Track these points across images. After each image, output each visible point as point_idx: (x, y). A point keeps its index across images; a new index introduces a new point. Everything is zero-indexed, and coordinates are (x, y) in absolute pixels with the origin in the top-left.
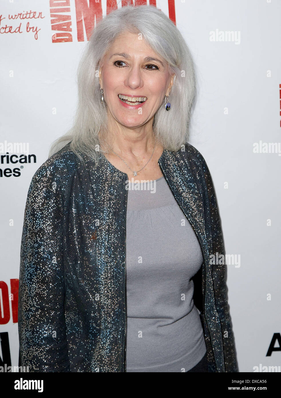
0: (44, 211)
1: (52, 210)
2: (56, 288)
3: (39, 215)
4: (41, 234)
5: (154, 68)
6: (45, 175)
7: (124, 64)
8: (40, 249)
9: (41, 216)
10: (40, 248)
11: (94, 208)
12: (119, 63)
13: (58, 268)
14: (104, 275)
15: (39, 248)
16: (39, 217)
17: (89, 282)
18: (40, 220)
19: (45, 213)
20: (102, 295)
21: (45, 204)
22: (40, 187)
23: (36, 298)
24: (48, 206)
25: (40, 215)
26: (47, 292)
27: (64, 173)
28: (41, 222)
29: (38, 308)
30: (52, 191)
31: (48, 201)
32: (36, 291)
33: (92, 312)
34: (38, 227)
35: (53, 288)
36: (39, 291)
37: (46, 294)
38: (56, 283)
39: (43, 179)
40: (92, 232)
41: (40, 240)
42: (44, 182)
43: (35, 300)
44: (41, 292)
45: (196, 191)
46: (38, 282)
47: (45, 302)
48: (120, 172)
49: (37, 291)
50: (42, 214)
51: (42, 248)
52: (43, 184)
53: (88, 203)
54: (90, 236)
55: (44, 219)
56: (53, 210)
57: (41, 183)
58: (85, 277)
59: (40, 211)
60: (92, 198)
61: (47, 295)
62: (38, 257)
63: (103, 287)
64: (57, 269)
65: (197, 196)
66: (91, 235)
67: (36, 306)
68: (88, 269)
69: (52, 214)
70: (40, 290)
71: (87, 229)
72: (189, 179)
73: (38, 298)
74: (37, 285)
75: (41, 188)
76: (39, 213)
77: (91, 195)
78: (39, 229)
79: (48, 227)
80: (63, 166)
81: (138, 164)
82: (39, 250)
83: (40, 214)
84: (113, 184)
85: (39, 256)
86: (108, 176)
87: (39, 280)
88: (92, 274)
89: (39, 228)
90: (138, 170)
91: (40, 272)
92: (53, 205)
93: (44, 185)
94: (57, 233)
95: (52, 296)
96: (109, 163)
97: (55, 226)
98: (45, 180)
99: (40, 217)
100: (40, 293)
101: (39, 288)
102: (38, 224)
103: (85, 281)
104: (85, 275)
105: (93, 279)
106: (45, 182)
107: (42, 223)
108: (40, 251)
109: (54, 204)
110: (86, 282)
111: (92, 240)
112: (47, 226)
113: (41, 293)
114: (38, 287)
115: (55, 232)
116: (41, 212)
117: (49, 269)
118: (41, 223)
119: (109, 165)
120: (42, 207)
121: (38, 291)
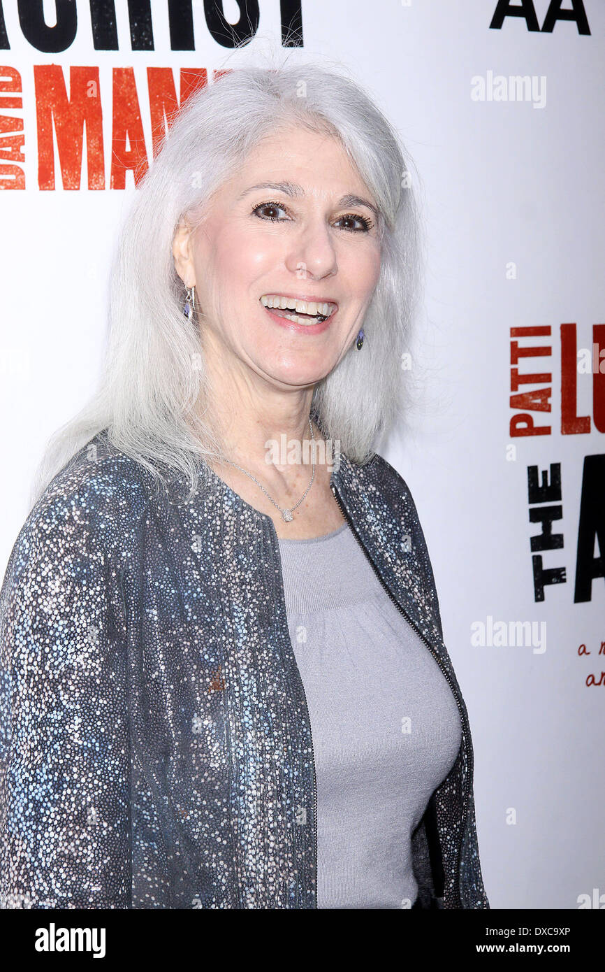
0: (77, 616)
1: (98, 612)
2: (118, 835)
3: (60, 629)
4: (70, 683)
5: (358, 225)
6: (66, 518)
7: (282, 214)
8: (72, 726)
9: (66, 631)
10: (71, 723)
11: (207, 604)
12: (268, 211)
13: (122, 778)
14: (254, 787)
15: (67, 722)
16: (60, 635)
17: (207, 812)
18: (66, 642)
19: (78, 621)
20: (250, 847)
21: (76, 599)
22: (59, 551)
23: (61, 870)
24: (88, 601)
25: (64, 629)
26: (94, 850)
27: (121, 511)
28: (68, 649)
29: (67, 898)
30: (94, 561)
31: (85, 589)
32: (59, 850)
33: (214, 900)
34: (60, 664)
35: (110, 836)
36: (69, 847)
37: (92, 855)
38: (119, 822)
39: (64, 529)
40: (210, 671)
41: (68, 701)
42: (67, 536)
43: (58, 876)
44: (77, 849)
45: (416, 563)
46: (62, 823)
47: (90, 878)
48: (255, 511)
49: (63, 849)
50: (71, 624)
51: (76, 723)
52: (64, 542)
53: (190, 592)
54: (206, 682)
55: (78, 638)
56: (101, 613)
57: (59, 540)
58: (193, 799)
59: (62, 618)
60: (198, 577)
61: (94, 858)
62: (66, 749)
63: (252, 822)
64: (120, 780)
65: (419, 576)
66: (208, 680)
67: (60, 895)
68: (206, 774)
69: (100, 623)
70: (72, 844)
71: (197, 662)
72: (395, 532)
73: (67, 870)
74: (61, 830)
75: (59, 555)
76: (61, 623)
77: (194, 572)
78: (63, 670)
79: (90, 661)
80: (114, 493)
81: (288, 491)
82: (67, 727)
83: (64, 626)
84: (242, 543)
85: (69, 746)
86: (227, 520)
87: (68, 817)
88: (217, 788)
89: (63, 664)
90: (291, 507)
91: (72, 792)
92: (101, 599)
93: (67, 545)
94: (114, 677)
95: (109, 858)
96: (225, 487)
97: (107, 660)
98: (68, 530)
99: (63, 636)
100: (72, 854)
101: (69, 839)
102: (58, 654)
103: (191, 812)
104: (195, 792)
105: (219, 804)
106: (69, 539)
107: (73, 650)
108: (70, 731)
109: (103, 597)
110: (195, 813)
111: (213, 691)
112: (88, 659)
113: (75, 854)
114: (65, 837)
115: (108, 674)
116: (66, 622)
117: (99, 781)
118: (69, 652)
119: (227, 492)
120: (66, 606)
121: (66, 848)
